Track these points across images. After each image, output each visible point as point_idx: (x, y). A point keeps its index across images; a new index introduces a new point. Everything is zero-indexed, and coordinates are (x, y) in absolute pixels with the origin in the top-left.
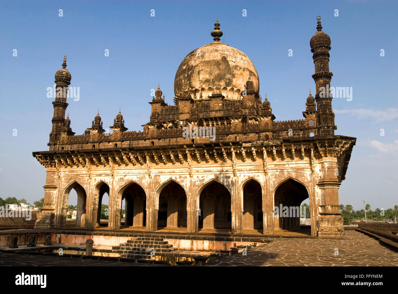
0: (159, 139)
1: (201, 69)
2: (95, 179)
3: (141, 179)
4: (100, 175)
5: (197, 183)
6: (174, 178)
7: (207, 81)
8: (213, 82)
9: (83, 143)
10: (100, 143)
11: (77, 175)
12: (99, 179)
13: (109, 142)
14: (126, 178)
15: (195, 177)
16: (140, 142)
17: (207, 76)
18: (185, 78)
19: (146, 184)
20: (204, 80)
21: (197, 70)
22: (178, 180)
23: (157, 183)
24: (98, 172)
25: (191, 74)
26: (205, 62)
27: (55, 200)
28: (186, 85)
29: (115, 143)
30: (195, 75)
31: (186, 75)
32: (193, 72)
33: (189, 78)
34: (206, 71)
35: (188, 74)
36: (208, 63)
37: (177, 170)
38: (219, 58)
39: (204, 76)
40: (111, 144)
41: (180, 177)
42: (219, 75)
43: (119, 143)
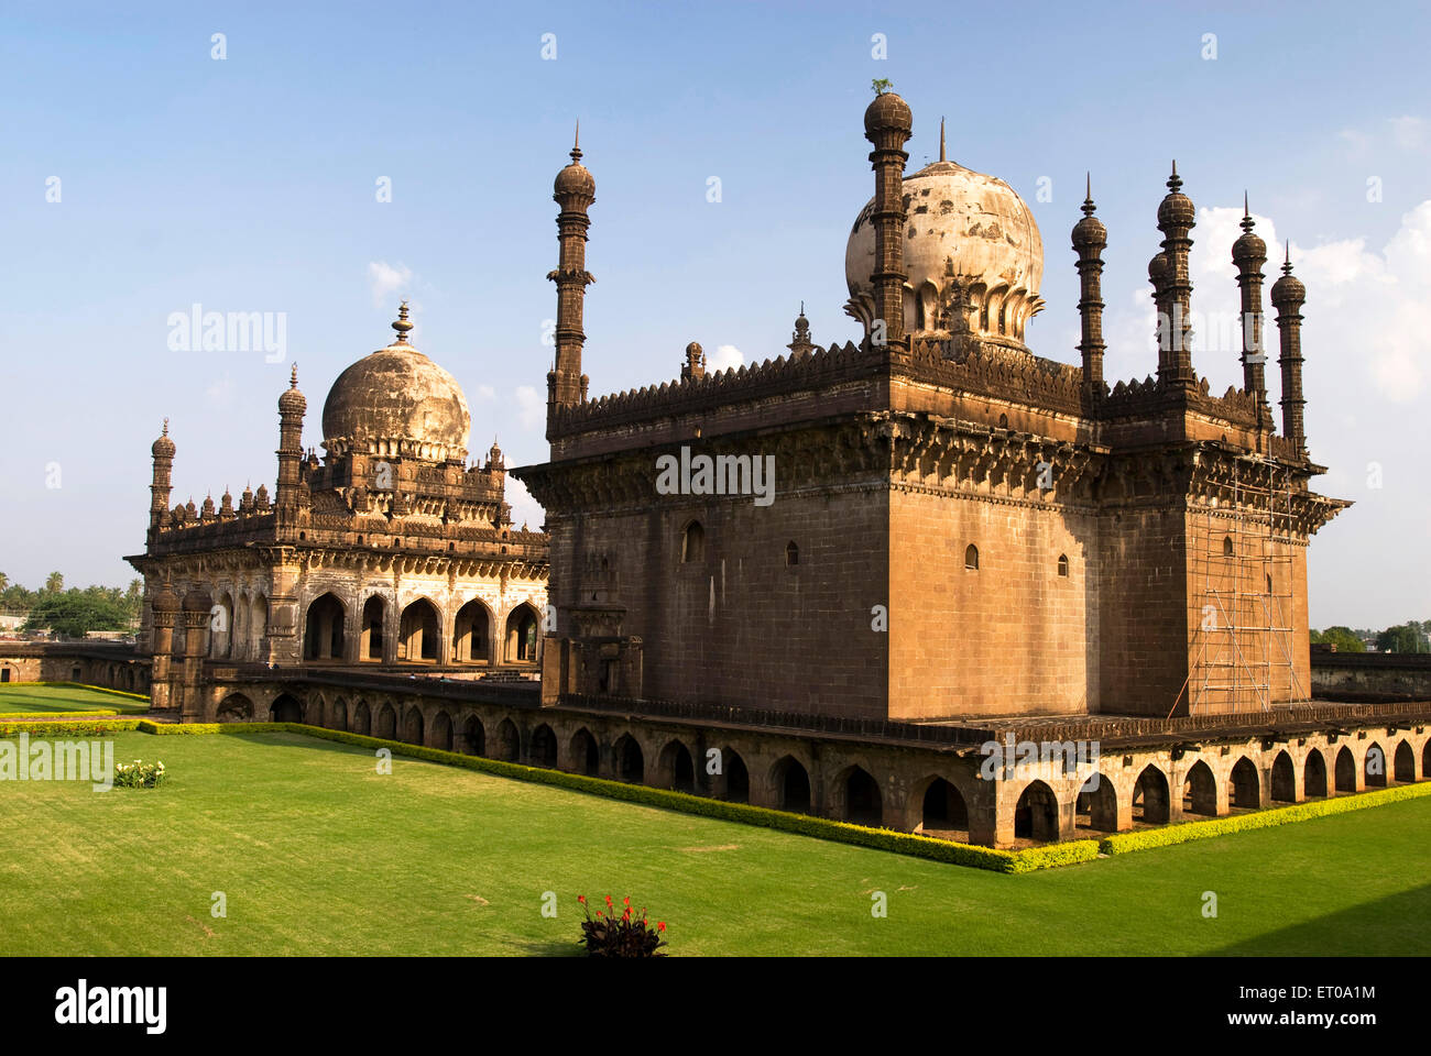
0: (462, 540)
1: (428, 409)
2: (366, 591)
3: (437, 594)
4: (376, 585)
5: (509, 605)
6: (480, 596)
7: (435, 432)
8: (442, 436)
9: (341, 531)
10: (371, 533)
11: (335, 582)
12: (372, 590)
13: (386, 534)
14: (415, 592)
15: (507, 595)
16: (434, 540)
17: (436, 425)
18: (395, 414)
19: (444, 602)
20: (430, 430)
21: (421, 409)
22: (486, 599)
23: (460, 601)
24: (373, 580)
25: (410, 413)
26: (434, 399)
27: (295, 620)
28: (397, 427)
29: (395, 537)
30: (418, 416)
31: (399, 412)
32: (414, 411)
33: (406, 418)
34: (436, 416)
35: (403, 411)
36: (437, 401)
37: (485, 586)
38: (449, 397)
39: (432, 423)
40: (388, 537)
41: (489, 595)
42: (451, 425)
43: (402, 538)
